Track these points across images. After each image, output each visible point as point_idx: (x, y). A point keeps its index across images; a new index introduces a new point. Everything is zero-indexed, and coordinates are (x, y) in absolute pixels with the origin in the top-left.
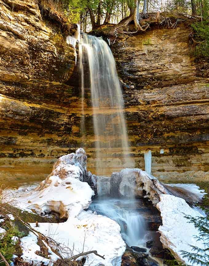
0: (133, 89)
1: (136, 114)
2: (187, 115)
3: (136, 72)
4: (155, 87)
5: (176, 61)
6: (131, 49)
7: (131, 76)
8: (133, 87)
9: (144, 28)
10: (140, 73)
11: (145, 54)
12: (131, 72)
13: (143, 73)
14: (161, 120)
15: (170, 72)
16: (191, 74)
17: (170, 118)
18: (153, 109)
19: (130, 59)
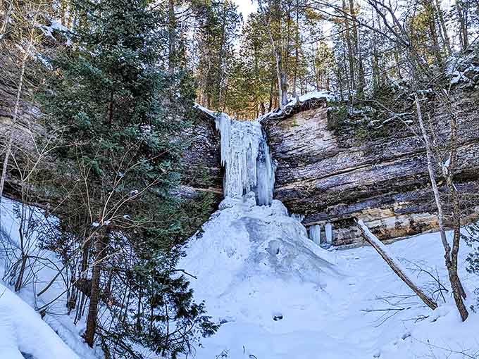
0: (288, 168)
1: (294, 190)
2: (335, 186)
3: (286, 152)
4: (308, 163)
5: (319, 136)
6: (280, 132)
7: (284, 157)
8: (288, 166)
9: (288, 112)
10: (291, 153)
11: (292, 135)
12: (282, 152)
13: (294, 152)
14: (318, 194)
15: (315, 148)
16: (333, 147)
17: (324, 191)
18: (308, 184)
19: (281, 141)
